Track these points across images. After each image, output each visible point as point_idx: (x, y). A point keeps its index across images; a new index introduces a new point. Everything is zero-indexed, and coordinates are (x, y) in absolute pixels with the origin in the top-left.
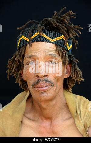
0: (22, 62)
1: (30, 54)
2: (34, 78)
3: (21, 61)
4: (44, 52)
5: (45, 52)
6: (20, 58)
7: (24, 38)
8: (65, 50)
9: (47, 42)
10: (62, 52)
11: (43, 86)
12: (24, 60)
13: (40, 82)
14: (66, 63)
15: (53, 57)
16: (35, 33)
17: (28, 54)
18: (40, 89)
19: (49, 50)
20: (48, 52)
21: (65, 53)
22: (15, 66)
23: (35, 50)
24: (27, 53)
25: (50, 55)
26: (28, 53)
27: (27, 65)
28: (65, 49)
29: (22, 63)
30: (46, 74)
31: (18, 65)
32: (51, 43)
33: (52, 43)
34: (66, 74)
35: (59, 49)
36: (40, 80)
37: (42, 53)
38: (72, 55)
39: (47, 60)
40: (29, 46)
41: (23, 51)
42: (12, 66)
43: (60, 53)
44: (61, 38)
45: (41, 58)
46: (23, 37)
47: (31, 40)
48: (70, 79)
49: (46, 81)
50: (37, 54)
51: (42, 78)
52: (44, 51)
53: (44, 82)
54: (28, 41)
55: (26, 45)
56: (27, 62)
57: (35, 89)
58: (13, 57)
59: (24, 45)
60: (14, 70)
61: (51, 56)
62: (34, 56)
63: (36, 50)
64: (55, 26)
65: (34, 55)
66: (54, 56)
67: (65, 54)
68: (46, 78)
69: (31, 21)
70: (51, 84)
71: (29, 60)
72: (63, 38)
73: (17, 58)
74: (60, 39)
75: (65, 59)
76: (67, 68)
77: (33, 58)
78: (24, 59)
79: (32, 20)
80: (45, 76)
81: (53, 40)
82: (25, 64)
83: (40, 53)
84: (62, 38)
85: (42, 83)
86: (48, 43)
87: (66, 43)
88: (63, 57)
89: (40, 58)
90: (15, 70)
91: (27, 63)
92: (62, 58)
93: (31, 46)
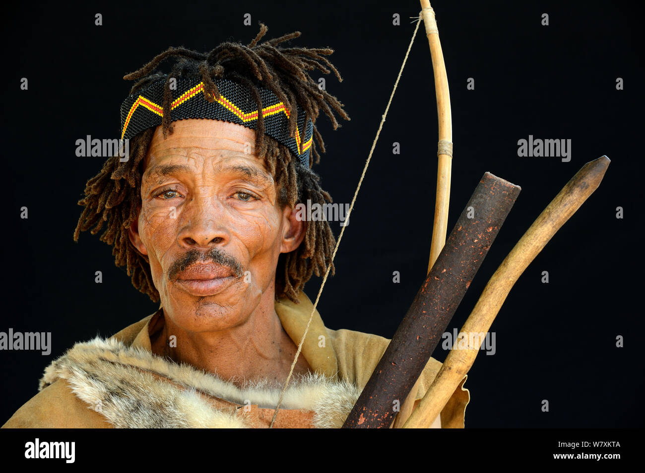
0: (135, 189)
1: (166, 162)
2: (176, 247)
3: (132, 183)
4: (215, 156)
5: (219, 159)
6: (131, 175)
7: (147, 104)
8: (289, 156)
9: (229, 122)
10: (278, 161)
11: (206, 276)
12: (144, 181)
13: (198, 262)
14: (290, 197)
15: (247, 177)
16: (189, 89)
17: (160, 160)
18: (195, 286)
19: (231, 151)
20: (228, 159)
21: (287, 164)
22: (110, 203)
23: (185, 148)
24: (155, 154)
25: (235, 169)
26: (160, 155)
27: (154, 200)
28: (291, 151)
29: (136, 195)
30: (220, 234)
31: (121, 199)
32: (242, 127)
33: (246, 125)
34: (287, 238)
35: (268, 150)
36: (198, 254)
37: (210, 162)
38: (312, 173)
39: (223, 186)
40: (164, 133)
41: (142, 147)
42: (100, 201)
43: (271, 162)
44: (277, 112)
45: (204, 177)
46: (142, 101)
47: (172, 112)
48: (295, 257)
49: (217, 258)
50: (192, 162)
51: (203, 245)
52: (214, 153)
53: (211, 260)
54: (162, 115)
55: (153, 130)
56: (152, 188)
57: (181, 285)
58: (102, 171)
59: (145, 130)
60: (105, 218)
61: (238, 173)
62: (180, 168)
63: (188, 149)
64: (261, 78)
65: (179, 164)
66: (249, 173)
67: (289, 167)
68: (219, 247)
69: (171, 49)
70: (235, 271)
71: (161, 182)
72: (282, 113)
73: (120, 173)
74: (273, 113)
75: (288, 187)
76: (289, 219)
77: (177, 177)
78: (144, 177)
79: (175, 46)
80: (217, 240)
81: (249, 117)
82: (147, 195)
83: (201, 159)
84: (281, 110)
85: (205, 266)
86: (232, 124)
87: (295, 130)
88: (282, 178)
89: (200, 177)
90: (108, 216)
91: (155, 193)
92: (277, 179)
93: (171, 132)
